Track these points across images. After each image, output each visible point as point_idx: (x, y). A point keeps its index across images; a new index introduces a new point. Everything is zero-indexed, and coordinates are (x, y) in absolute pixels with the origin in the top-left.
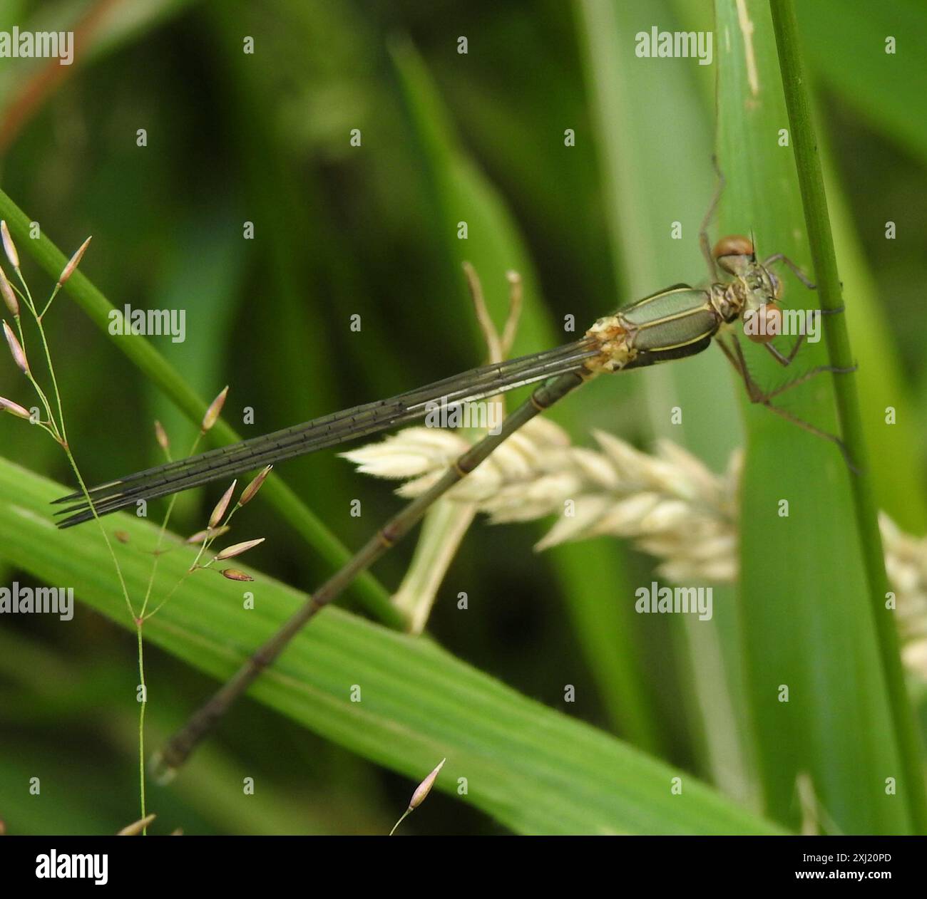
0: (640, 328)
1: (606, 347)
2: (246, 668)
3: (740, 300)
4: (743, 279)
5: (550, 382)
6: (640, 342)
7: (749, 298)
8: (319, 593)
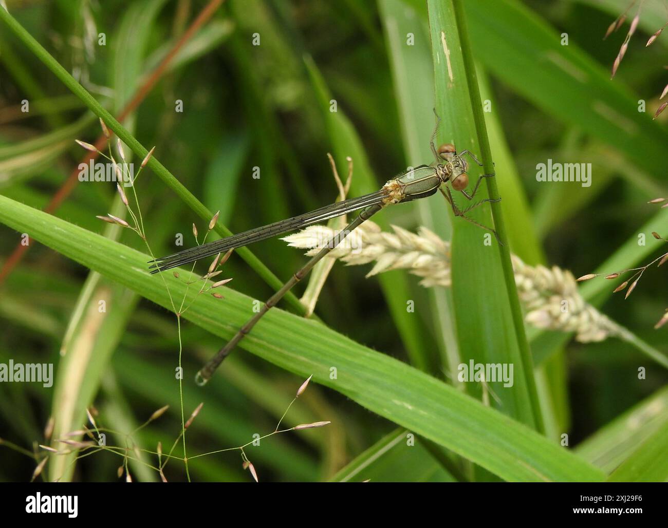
0: (406, 185)
1: (392, 193)
2: (238, 335)
3: (450, 172)
4: (451, 163)
5: (367, 209)
6: (406, 191)
7: (454, 171)
8: (269, 302)
